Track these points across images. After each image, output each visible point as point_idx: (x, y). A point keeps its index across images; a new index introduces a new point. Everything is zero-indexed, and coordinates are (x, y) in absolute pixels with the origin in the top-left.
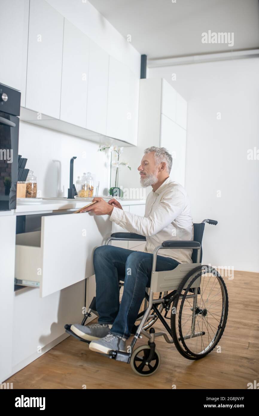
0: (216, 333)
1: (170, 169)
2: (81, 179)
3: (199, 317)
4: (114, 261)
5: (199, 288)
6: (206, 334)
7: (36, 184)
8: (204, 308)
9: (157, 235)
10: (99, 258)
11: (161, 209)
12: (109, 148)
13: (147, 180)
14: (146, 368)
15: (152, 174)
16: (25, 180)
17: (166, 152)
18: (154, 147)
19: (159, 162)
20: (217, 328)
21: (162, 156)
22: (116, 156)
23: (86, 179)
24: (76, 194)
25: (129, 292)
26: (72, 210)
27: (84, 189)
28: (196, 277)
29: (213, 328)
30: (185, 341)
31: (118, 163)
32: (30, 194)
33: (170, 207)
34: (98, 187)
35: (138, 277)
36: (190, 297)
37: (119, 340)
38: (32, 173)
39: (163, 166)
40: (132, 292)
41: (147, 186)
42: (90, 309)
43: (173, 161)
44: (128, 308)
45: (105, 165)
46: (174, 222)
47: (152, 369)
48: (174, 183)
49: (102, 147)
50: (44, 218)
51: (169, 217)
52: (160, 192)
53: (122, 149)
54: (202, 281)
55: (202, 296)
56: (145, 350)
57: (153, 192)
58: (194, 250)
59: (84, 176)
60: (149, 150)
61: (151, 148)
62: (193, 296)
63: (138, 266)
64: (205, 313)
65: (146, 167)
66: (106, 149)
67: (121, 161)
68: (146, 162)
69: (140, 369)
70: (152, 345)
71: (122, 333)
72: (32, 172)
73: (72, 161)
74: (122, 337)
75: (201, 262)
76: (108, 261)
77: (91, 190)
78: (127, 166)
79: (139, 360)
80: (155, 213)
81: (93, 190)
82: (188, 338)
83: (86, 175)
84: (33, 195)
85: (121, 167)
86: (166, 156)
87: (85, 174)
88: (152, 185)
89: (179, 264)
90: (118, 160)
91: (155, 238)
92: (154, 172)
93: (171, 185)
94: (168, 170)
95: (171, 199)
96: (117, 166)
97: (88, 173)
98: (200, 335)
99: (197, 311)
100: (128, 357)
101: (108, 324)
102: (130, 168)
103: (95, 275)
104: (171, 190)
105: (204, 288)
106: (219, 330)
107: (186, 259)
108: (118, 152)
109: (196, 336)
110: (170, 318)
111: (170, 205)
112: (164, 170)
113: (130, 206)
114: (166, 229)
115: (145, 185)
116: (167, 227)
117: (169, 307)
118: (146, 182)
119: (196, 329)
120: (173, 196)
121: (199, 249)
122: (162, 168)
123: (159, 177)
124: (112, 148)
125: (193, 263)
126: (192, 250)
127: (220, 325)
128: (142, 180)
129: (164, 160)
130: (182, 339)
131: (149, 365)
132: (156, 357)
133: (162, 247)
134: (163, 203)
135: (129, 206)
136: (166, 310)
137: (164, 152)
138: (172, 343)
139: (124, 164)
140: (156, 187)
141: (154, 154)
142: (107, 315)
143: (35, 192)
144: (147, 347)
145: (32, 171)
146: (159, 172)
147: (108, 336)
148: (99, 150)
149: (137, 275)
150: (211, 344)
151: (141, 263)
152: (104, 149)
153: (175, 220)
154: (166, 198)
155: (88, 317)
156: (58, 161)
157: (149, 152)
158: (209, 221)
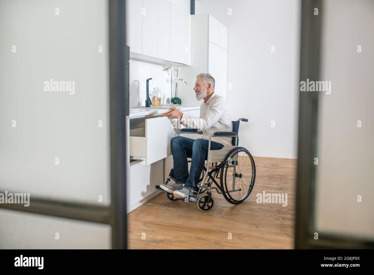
0: (248, 189)
1: (214, 87)
2: (152, 92)
3: (237, 179)
4: (184, 146)
5: (237, 161)
6: (242, 190)
8: (240, 173)
9: (210, 130)
10: (175, 144)
11: (211, 113)
12: (170, 68)
13: (200, 96)
14: (206, 207)
15: (203, 91)
17: (210, 77)
18: (202, 74)
19: (207, 84)
20: (249, 187)
21: (208, 79)
22: (175, 74)
23: (156, 92)
24: (151, 104)
25: (195, 162)
26: (155, 115)
27: (155, 99)
28: (235, 154)
29: (246, 187)
30: (230, 193)
31: (177, 79)
33: (217, 111)
34: (164, 98)
35: (200, 153)
36: (231, 166)
37: (190, 191)
39: (209, 86)
40: (197, 162)
41: (201, 99)
42: (170, 176)
43: (215, 82)
44: (195, 172)
45: (168, 81)
46: (220, 120)
47: (210, 208)
48: (218, 96)
49: (165, 67)
50: (146, 119)
51: (217, 118)
52: (210, 103)
53: (180, 68)
54: (239, 157)
55: (239, 166)
56: (205, 197)
57: (204, 103)
58: (233, 137)
59: (154, 90)
60: (200, 76)
61: (201, 74)
62: (234, 166)
63: (200, 147)
64: (240, 176)
65: (198, 88)
67: (179, 77)
68: (198, 85)
69: (202, 208)
70: (209, 194)
71: (192, 187)
73: (148, 81)
74: (192, 189)
75: (238, 145)
76: (181, 146)
77: (160, 100)
78: (184, 81)
79: (202, 202)
80: (208, 116)
82: (231, 191)
83: (155, 90)
85: (179, 83)
86: (211, 79)
87: (154, 88)
88: (204, 99)
89: (224, 147)
90: (177, 77)
91: (208, 131)
92: (204, 90)
93: (216, 98)
94: (213, 88)
95: (217, 106)
96: (177, 81)
97: (157, 88)
98: (238, 190)
99: (236, 175)
100: (196, 199)
101: (182, 183)
102: (186, 83)
103: (172, 155)
104: (216, 101)
105: (240, 161)
106: (250, 187)
107: (228, 143)
108: (177, 71)
109: (235, 191)
110: (220, 177)
111: (217, 110)
112: (210, 89)
114: (215, 126)
115: (199, 99)
116: (215, 124)
117: (219, 172)
118: (199, 97)
119: (236, 186)
120: (217, 104)
121: (236, 137)
122: (209, 87)
123: (208, 93)
124: (172, 68)
125: (233, 145)
126: (232, 138)
127: (251, 185)
128: (197, 96)
129: (210, 82)
130: (227, 192)
131: (208, 205)
132: (212, 201)
134: (212, 109)
135: (188, 111)
136: (217, 174)
137: (209, 77)
138: (221, 194)
139: (182, 80)
140: (206, 99)
141: (203, 78)
142: (182, 178)
144: (207, 195)
146: (207, 90)
147: (183, 188)
148: (163, 70)
150: (245, 196)
151: (202, 145)
152: (167, 69)
153: (220, 119)
154: (214, 105)
155: (169, 181)
156: (137, 81)
157: (200, 78)
158: (242, 119)
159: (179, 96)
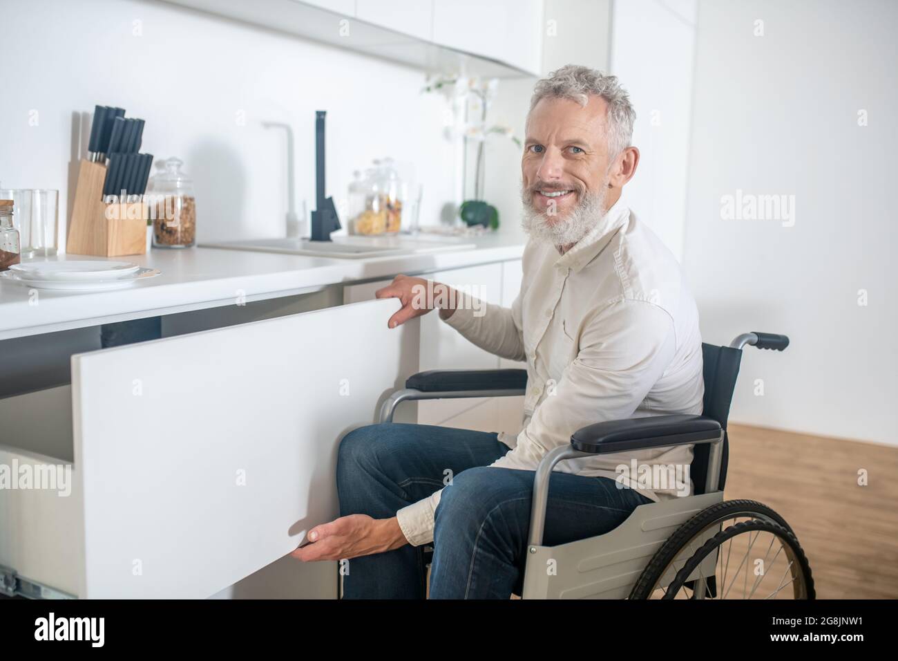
2: (363, 177)
7: (192, 199)
10: (352, 470)
12: (454, 82)
16: (141, 191)
22: (477, 107)
23: (379, 178)
24: (337, 227)
27: (370, 209)
31: (482, 128)
32: (171, 232)
34: (419, 201)
35: (474, 573)
38: (179, 166)
45: (447, 134)
49: (435, 79)
50: (79, 358)
53: (493, 84)
59: (373, 169)
63: (474, 534)
66: (445, 86)
67: (491, 121)
72: (176, 163)
73: (321, 125)
75: (721, 487)
76: (386, 486)
77: (392, 212)
78: (510, 135)
81: (399, 210)
83: (381, 167)
84: (181, 236)
85: (492, 141)
87: (377, 162)
89: (641, 505)
90: (483, 119)
96: (480, 137)
108: (483, 94)
113: (506, 264)
124: (462, 83)
133: (570, 452)
135: (499, 265)
139: (501, 131)
143: (187, 225)
145: (178, 160)
148: (423, 89)
149: (472, 566)
151: (487, 521)
152: (440, 86)
156: (279, 125)
158: (756, 339)
159: (489, 198)
